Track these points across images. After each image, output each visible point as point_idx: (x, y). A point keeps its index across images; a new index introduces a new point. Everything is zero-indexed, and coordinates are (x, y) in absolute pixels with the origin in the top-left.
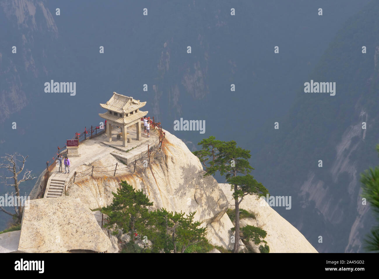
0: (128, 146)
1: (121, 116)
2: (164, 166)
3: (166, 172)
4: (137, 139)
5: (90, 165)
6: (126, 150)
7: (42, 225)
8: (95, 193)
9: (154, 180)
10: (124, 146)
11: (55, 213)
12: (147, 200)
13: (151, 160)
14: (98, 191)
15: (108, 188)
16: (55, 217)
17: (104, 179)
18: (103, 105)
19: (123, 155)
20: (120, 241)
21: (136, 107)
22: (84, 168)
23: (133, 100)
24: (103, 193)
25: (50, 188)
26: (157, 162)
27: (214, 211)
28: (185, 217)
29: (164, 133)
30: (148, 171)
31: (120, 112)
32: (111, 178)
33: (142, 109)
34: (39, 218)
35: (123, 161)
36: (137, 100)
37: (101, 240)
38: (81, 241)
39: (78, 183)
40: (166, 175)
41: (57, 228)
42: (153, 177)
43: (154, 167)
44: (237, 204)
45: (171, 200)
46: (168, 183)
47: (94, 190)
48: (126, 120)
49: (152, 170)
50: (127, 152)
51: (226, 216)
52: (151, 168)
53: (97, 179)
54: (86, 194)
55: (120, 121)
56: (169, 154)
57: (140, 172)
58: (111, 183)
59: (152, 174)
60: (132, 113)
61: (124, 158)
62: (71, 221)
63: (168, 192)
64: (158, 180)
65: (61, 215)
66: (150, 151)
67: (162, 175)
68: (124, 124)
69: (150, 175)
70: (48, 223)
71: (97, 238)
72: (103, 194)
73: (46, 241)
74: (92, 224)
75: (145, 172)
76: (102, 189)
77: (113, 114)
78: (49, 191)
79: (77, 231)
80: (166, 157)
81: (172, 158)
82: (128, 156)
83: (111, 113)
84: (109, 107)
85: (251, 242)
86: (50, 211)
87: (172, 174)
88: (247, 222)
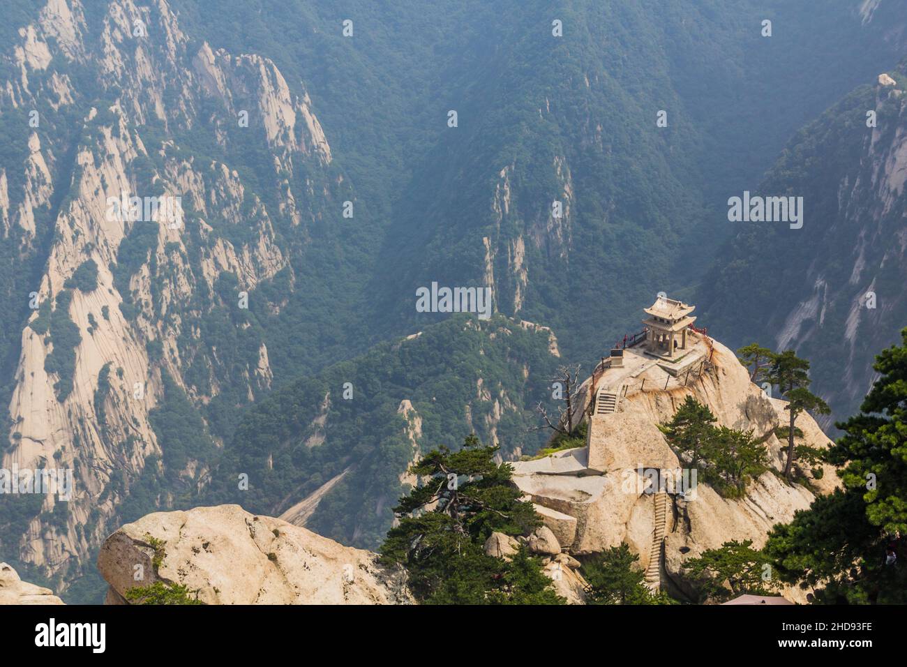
0: (675, 356)
1: (669, 322)
2: (715, 378)
3: (716, 384)
4: (684, 349)
5: (637, 378)
6: (673, 360)
7: (611, 442)
8: (646, 407)
9: (706, 394)
10: (670, 356)
11: (621, 429)
12: (712, 415)
13: (702, 373)
14: (649, 405)
15: (659, 402)
16: (622, 433)
17: (656, 394)
18: (647, 310)
19: (671, 366)
21: (684, 313)
22: (632, 381)
23: (683, 305)
24: (654, 408)
25: (600, 403)
26: (708, 375)
27: (765, 429)
29: (712, 342)
30: (700, 384)
31: (667, 317)
32: (662, 391)
33: (690, 315)
34: (607, 434)
35: (672, 373)
37: (669, 458)
38: (649, 459)
39: (630, 398)
40: (717, 388)
41: (624, 445)
42: (704, 390)
43: (705, 379)
44: (792, 420)
45: (723, 416)
46: (719, 398)
47: (645, 405)
48: (675, 328)
49: (704, 383)
50: (675, 362)
51: (774, 435)
52: (702, 381)
53: (648, 393)
54: (638, 409)
55: (667, 328)
56: (720, 364)
58: (662, 397)
60: (680, 320)
61: (673, 370)
62: (638, 438)
63: (720, 407)
64: (710, 394)
65: (628, 432)
66: (700, 361)
67: (712, 388)
69: (701, 388)
70: (616, 439)
71: (665, 456)
72: (655, 410)
73: (616, 459)
74: (659, 441)
75: (696, 385)
76: (654, 404)
77: (659, 321)
79: (644, 449)
80: (717, 368)
81: (723, 370)
82: (677, 367)
83: (655, 318)
84: (654, 313)
85: (801, 465)
86: (617, 427)
87: (723, 386)
88: (797, 442)
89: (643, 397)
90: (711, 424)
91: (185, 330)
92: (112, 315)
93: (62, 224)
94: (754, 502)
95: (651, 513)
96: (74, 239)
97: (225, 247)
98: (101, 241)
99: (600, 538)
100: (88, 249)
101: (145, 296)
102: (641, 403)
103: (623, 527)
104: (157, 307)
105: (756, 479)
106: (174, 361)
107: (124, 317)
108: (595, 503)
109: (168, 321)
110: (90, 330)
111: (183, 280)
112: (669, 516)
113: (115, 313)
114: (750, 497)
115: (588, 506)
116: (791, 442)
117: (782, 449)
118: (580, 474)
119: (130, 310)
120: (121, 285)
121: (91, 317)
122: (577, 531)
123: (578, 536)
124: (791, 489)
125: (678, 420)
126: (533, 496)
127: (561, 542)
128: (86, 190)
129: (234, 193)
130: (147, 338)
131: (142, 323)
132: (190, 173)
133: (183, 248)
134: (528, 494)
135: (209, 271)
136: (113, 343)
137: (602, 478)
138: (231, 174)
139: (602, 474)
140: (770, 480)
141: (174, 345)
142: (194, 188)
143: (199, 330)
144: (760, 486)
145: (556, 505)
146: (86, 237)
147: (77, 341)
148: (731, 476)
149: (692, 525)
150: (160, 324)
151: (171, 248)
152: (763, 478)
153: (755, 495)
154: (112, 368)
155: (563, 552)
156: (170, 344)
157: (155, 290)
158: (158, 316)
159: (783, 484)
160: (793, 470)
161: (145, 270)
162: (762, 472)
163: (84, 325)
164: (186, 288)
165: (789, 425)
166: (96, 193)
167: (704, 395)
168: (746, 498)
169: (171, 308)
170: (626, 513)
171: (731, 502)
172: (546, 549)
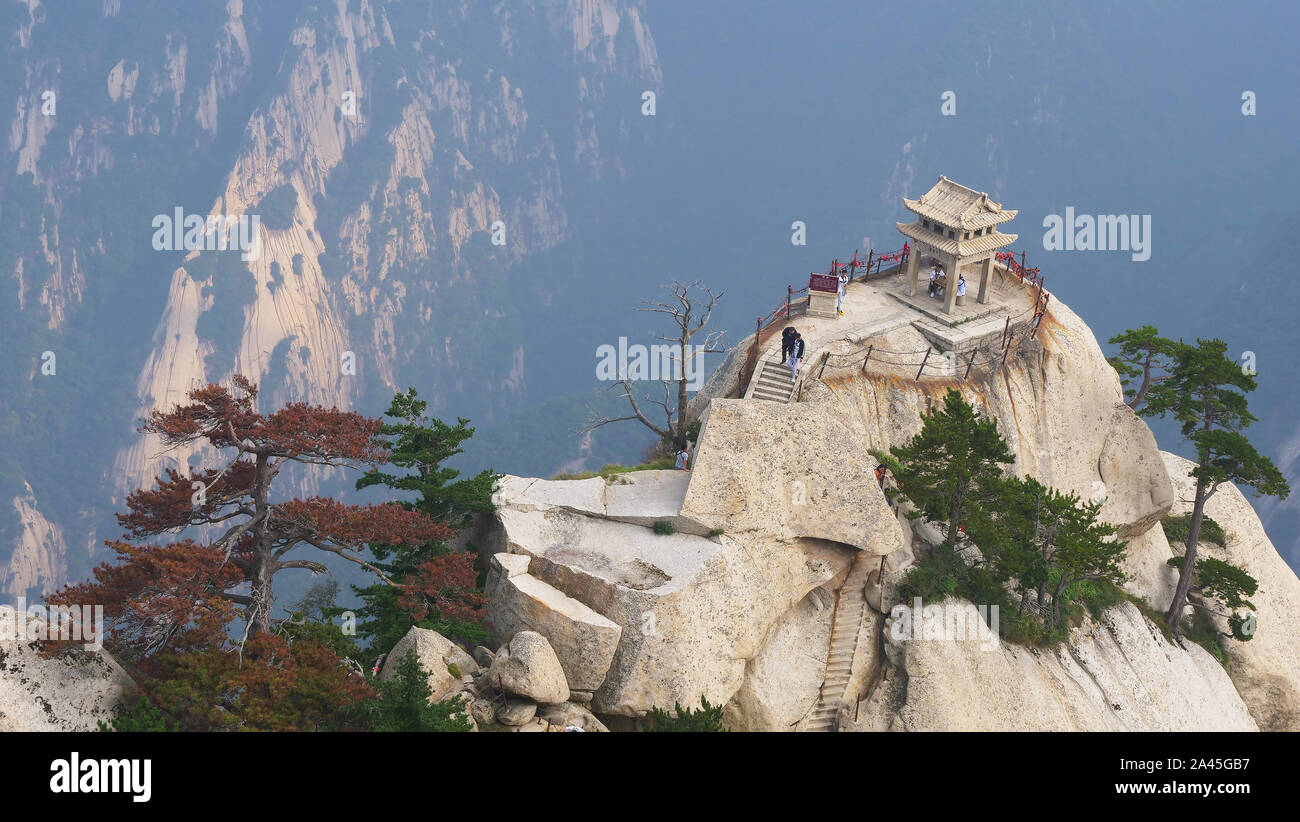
0: (956, 314)
1: (953, 234)
2: (1038, 375)
3: (1040, 391)
4: (980, 300)
5: (860, 342)
6: (951, 321)
7: (746, 465)
8: (866, 412)
9: (1011, 405)
10: (946, 311)
11: (778, 440)
12: (1004, 446)
13: (1009, 357)
14: (874, 408)
15: (899, 405)
16: (778, 450)
17: (894, 384)
18: (912, 204)
19: (943, 333)
20: (916, 538)
21: (990, 220)
22: (846, 348)
23: (989, 202)
24: (884, 415)
25: (760, 383)
26: (1023, 365)
27: (1138, 508)
28: (1078, 506)
29: (1047, 297)
30: (1000, 380)
31: (951, 223)
32: (909, 382)
33: (1004, 227)
34: (740, 445)
35: (939, 345)
36: (995, 202)
37: (880, 524)
38: (832, 518)
39: (828, 382)
40: (1040, 398)
41: (779, 477)
42: (1008, 397)
43: (1014, 374)
44: (1200, 500)
45: (1043, 461)
46: (1039, 421)
47: (865, 404)
48: (963, 248)
49: (1010, 381)
50: (953, 325)
51: (1158, 527)
52: (1007, 376)
53: (875, 378)
54: (845, 411)
55: (947, 247)
56: (1054, 348)
57: (980, 379)
58: (908, 395)
59: (1006, 391)
60: (978, 233)
61: (945, 341)
62: (815, 467)
63: (1039, 440)
64: (1020, 408)
65: (792, 448)
66: (1008, 332)
67: (1029, 397)
68: (956, 257)
69: (1002, 392)
70: (760, 460)
71: (873, 520)
72: (885, 420)
73: (750, 504)
74: (864, 482)
75: (991, 383)
76: (885, 407)
77: (932, 228)
78: (756, 390)
79: (825, 494)
80: (1046, 354)
81: (1060, 360)
82: (954, 336)
83: (927, 224)
84: (924, 210)
85: (1210, 603)
86: (768, 432)
87: (1055, 397)
88: (1205, 552)
89: (861, 388)
90: (1001, 465)
91: (410, 304)
92: (307, 272)
93: (256, 127)
94: (1082, 663)
95: (818, 647)
96: (270, 151)
97: (487, 195)
98: (308, 161)
99: (669, 684)
100: (287, 168)
101: (358, 250)
102: (857, 400)
103: (739, 669)
104: (374, 265)
105: (1096, 616)
106: (386, 349)
107: (323, 274)
108: (672, 597)
109: (387, 290)
110: (271, 287)
111: (417, 233)
112: (863, 659)
113: (312, 265)
114: (1074, 652)
115: (654, 602)
116: (1191, 552)
117: (1172, 562)
118: (661, 528)
119: (333, 264)
120: (327, 227)
121: (275, 268)
122: (618, 656)
123: (618, 670)
124: (1176, 651)
125: (925, 445)
126: (534, 558)
127: (573, 673)
128: (297, 84)
129: (513, 121)
130: (352, 310)
131: (349, 286)
132: (453, 82)
133: (425, 188)
134: (524, 552)
135: (458, 226)
136: (301, 310)
137: (708, 544)
138: (512, 93)
139: (712, 534)
140: (1131, 625)
141: (390, 327)
142: (457, 103)
143: (429, 311)
144: (1103, 631)
145: (578, 588)
146: (288, 151)
147: (251, 297)
148: (1034, 594)
149: (911, 691)
150: (374, 291)
151: (407, 184)
152: (1115, 615)
153: (1087, 650)
154: (294, 344)
155: (574, 700)
156: (383, 323)
157: (375, 240)
158: (373, 279)
159: (1160, 636)
160: (1188, 610)
161: (365, 213)
162: (1117, 598)
163: (263, 277)
164: (420, 247)
165: (1190, 508)
166: (312, 90)
167: (1007, 409)
168: (1064, 652)
169: (395, 273)
170: (752, 639)
171: (1024, 655)
172: (522, 685)
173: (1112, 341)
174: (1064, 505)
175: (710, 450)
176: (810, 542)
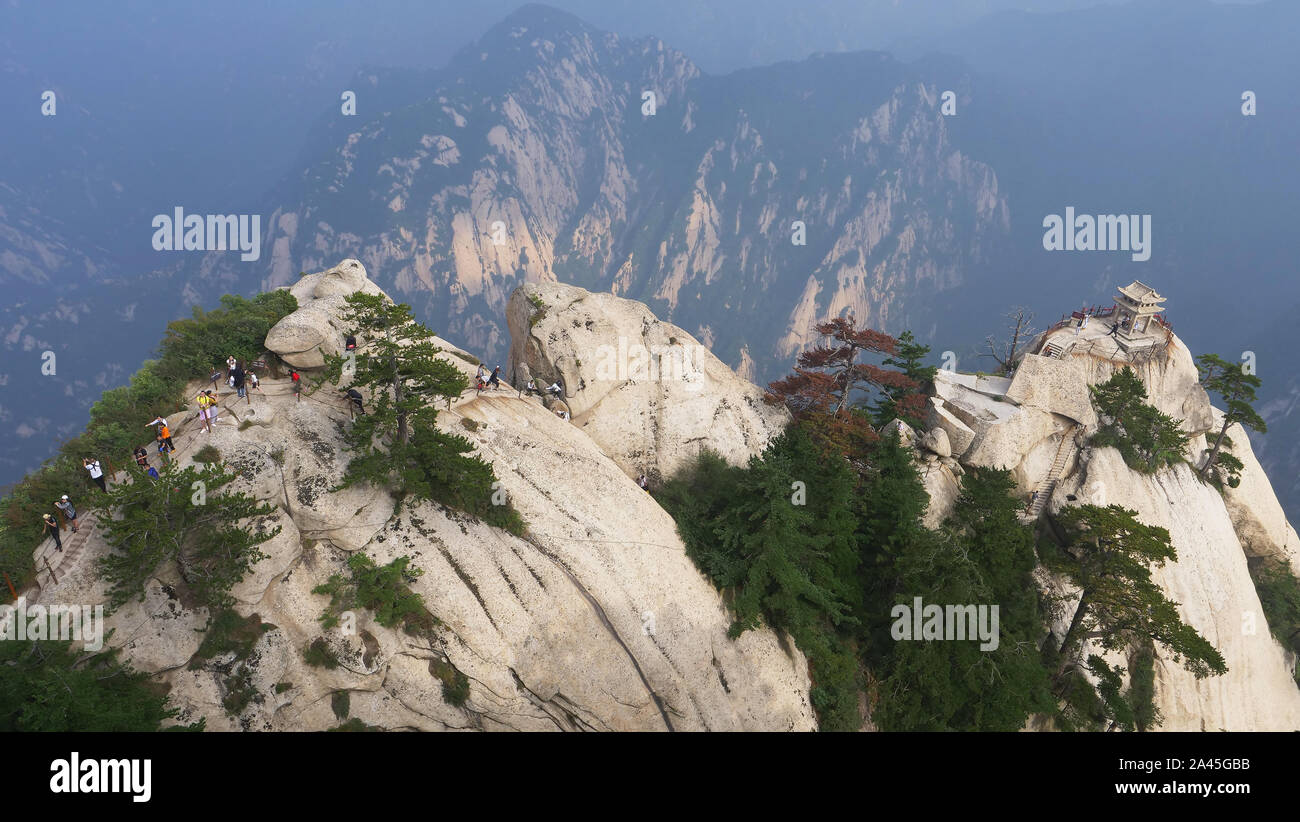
0: (1132, 336)
1: (1137, 304)
2: (1163, 365)
3: (1163, 372)
4: (1143, 332)
5: (1090, 341)
6: (1129, 338)
7: (1035, 381)
8: (1087, 368)
9: (1149, 375)
10: (1128, 334)
11: (1050, 373)
12: (1144, 391)
13: (1152, 356)
14: (1091, 367)
15: (1102, 368)
16: (1050, 377)
17: (1101, 359)
18: (1120, 289)
19: (1125, 342)
20: (1100, 421)
21: (1155, 301)
22: (1083, 342)
23: (1155, 293)
26: (1157, 360)
27: (1196, 426)
28: (1171, 420)
29: (1172, 335)
30: (1146, 365)
31: (1137, 299)
32: (1107, 359)
33: (1159, 304)
34: (1034, 373)
35: (1123, 348)
36: (1158, 294)
37: (1087, 413)
39: (1074, 355)
40: (1162, 374)
41: (1048, 387)
42: (1149, 372)
43: (1153, 363)
44: (1225, 428)
46: (1160, 384)
47: (1087, 365)
48: (1140, 310)
49: (1151, 366)
50: (1130, 340)
51: (1204, 435)
52: (1150, 363)
53: (1093, 356)
54: (1079, 366)
55: (1133, 309)
56: (1172, 356)
57: (1138, 363)
58: (1106, 365)
59: (1148, 369)
60: (1148, 305)
61: (1125, 346)
62: (1064, 386)
63: (1159, 392)
64: (1153, 377)
65: (1056, 377)
66: (1154, 347)
67: (1158, 373)
68: (1136, 313)
70: (1041, 380)
71: (1084, 410)
72: (1094, 372)
73: (1035, 395)
74: (1083, 395)
75: (1143, 365)
76: (1095, 368)
77: (1128, 300)
79: (1066, 397)
80: (1168, 358)
81: (1174, 361)
82: (1129, 345)
83: (1126, 298)
84: (1126, 293)
85: (1220, 469)
86: (1047, 370)
87: (1169, 375)
88: (1222, 449)
89: (1085, 358)
90: (1141, 399)
91: (896, 302)
92: (859, 283)
93: (849, 227)
94: (1160, 483)
95: (1052, 455)
96: (852, 237)
97: (932, 263)
98: (866, 241)
99: (991, 458)
100: (858, 243)
101: (880, 278)
102: (1084, 364)
103: (1019, 457)
104: (884, 285)
105: (1170, 466)
106: (884, 316)
107: (865, 285)
108: (998, 426)
109: (888, 294)
110: (845, 287)
111: (903, 274)
112: (1069, 464)
113: (861, 280)
114: (1158, 478)
115: (990, 426)
116: (1217, 448)
117: (1207, 451)
118: (997, 399)
119: (869, 282)
120: (869, 267)
121: (847, 280)
122: (972, 444)
123: (971, 450)
124: (1201, 486)
125: (1110, 386)
126: (946, 401)
127: (954, 447)
128: (867, 213)
129: (947, 236)
130: (873, 300)
131: (874, 291)
132: (926, 219)
133: (909, 258)
134: (942, 398)
135: (919, 274)
136: (854, 298)
137: (1015, 408)
138: (949, 227)
139: (1017, 405)
140: (1185, 472)
141: (887, 309)
142: (926, 227)
143: (903, 304)
144: (1172, 472)
145: (961, 415)
146: (859, 237)
147: (836, 290)
148: (1145, 452)
149: (1087, 480)
150: (883, 294)
151: (902, 256)
152: (1178, 467)
153: (1164, 478)
154: (850, 309)
155: (952, 457)
156: (884, 307)
157: (886, 276)
158: (883, 290)
159: (1196, 479)
160: (1210, 471)
161: (884, 264)
162: (1181, 460)
163: (842, 283)
164: (903, 280)
165: (1220, 430)
166: (872, 215)
167: (1147, 377)
168: (1154, 477)
169: (892, 288)
170: (1026, 448)
171: (1137, 475)
172: (934, 447)
173: (1197, 358)
174: (1166, 419)
175: (1023, 373)
176: (1056, 415)
